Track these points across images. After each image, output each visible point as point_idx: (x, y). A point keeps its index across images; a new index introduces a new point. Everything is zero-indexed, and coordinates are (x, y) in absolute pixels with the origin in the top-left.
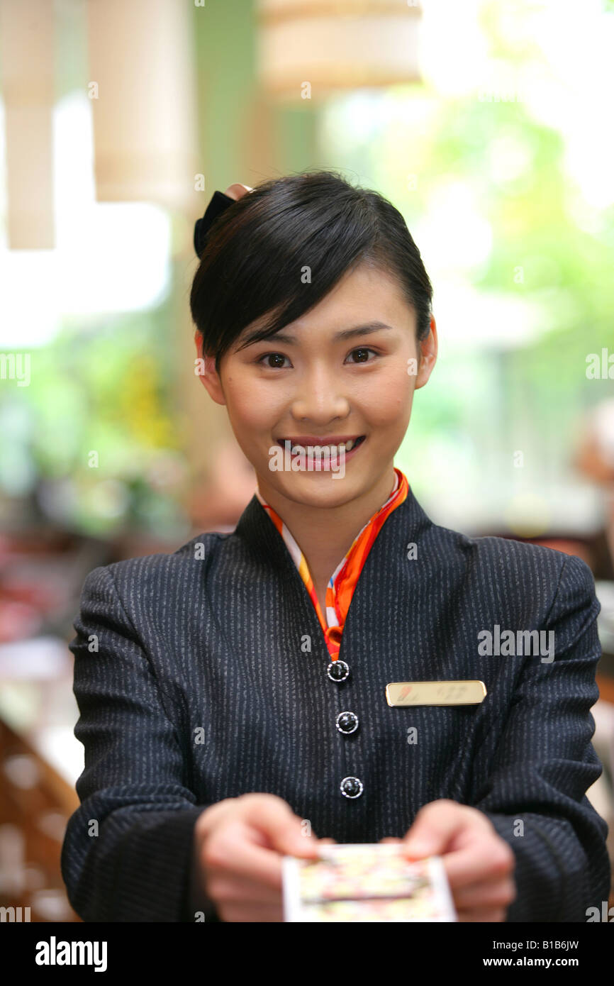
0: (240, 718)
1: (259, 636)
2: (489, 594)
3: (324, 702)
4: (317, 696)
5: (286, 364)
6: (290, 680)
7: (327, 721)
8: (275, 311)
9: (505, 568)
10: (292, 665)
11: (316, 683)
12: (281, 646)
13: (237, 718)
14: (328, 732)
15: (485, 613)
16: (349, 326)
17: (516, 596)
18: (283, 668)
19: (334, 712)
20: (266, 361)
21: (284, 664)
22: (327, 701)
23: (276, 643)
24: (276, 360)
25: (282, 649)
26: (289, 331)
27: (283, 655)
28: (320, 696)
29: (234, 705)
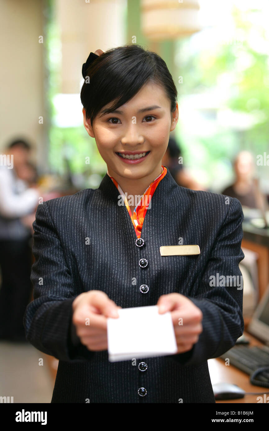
0: (99, 260)
1: (108, 228)
2: (201, 212)
3: (134, 255)
4: (131, 252)
5: (119, 122)
6: (120, 245)
7: (135, 262)
8: (114, 101)
9: (208, 202)
10: (121, 240)
11: (131, 247)
12: (117, 232)
13: (98, 260)
14: (135, 267)
15: (199, 219)
16: (144, 107)
17: (212, 213)
18: (117, 241)
19: (138, 259)
20: (111, 121)
21: (117, 239)
22: (135, 254)
23: (114, 231)
24: (115, 121)
25: (117, 234)
26: (120, 109)
27: (117, 236)
28: (133, 252)
29: (97, 256)
